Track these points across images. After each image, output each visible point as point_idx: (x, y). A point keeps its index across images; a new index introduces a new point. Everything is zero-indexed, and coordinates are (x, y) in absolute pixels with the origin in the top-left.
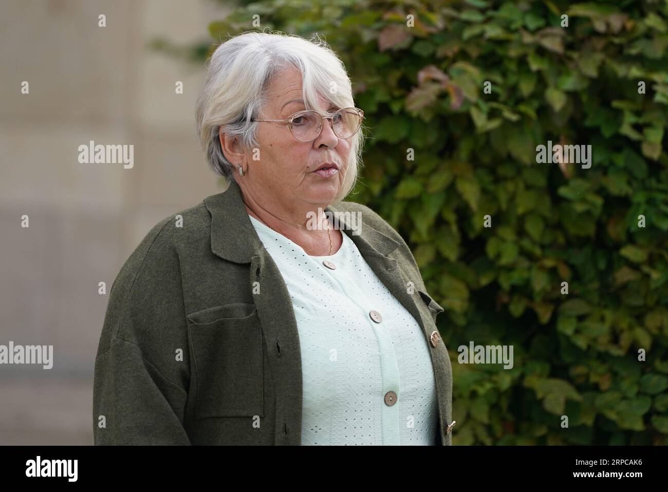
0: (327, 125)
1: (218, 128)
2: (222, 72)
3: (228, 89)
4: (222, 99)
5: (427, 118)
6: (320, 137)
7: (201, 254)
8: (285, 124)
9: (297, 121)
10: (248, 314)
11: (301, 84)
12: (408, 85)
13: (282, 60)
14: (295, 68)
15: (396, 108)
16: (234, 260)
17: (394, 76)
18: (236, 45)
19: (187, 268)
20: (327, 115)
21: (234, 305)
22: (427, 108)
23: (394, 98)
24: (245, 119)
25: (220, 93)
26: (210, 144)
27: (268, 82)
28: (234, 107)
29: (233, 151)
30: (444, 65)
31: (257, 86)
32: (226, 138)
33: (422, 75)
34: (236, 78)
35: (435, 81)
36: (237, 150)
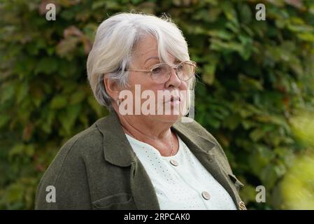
0: (174, 72)
1: (103, 75)
2: (105, 39)
3: (109, 50)
4: (106, 57)
5: (70, 58)
6: (169, 80)
7: (99, 161)
8: (147, 73)
9: (155, 70)
10: (128, 200)
11: (157, 46)
12: (57, 38)
13: (144, 31)
14: (153, 37)
15: (50, 52)
16: (119, 165)
17: (49, 32)
18: (114, 21)
19: (91, 171)
20: (174, 66)
21: (121, 194)
22: (70, 52)
23: (49, 46)
24: (121, 69)
25: (104, 52)
26: (98, 85)
27: (136, 45)
28: (114, 61)
29: (113, 90)
30: (81, 25)
31: (128, 48)
32: (108, 81)
33: (67, 32)
34: (114, 43)
35: (74, 36)
36: (115, 89)
